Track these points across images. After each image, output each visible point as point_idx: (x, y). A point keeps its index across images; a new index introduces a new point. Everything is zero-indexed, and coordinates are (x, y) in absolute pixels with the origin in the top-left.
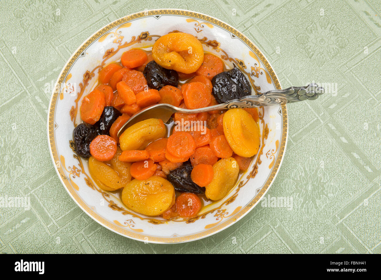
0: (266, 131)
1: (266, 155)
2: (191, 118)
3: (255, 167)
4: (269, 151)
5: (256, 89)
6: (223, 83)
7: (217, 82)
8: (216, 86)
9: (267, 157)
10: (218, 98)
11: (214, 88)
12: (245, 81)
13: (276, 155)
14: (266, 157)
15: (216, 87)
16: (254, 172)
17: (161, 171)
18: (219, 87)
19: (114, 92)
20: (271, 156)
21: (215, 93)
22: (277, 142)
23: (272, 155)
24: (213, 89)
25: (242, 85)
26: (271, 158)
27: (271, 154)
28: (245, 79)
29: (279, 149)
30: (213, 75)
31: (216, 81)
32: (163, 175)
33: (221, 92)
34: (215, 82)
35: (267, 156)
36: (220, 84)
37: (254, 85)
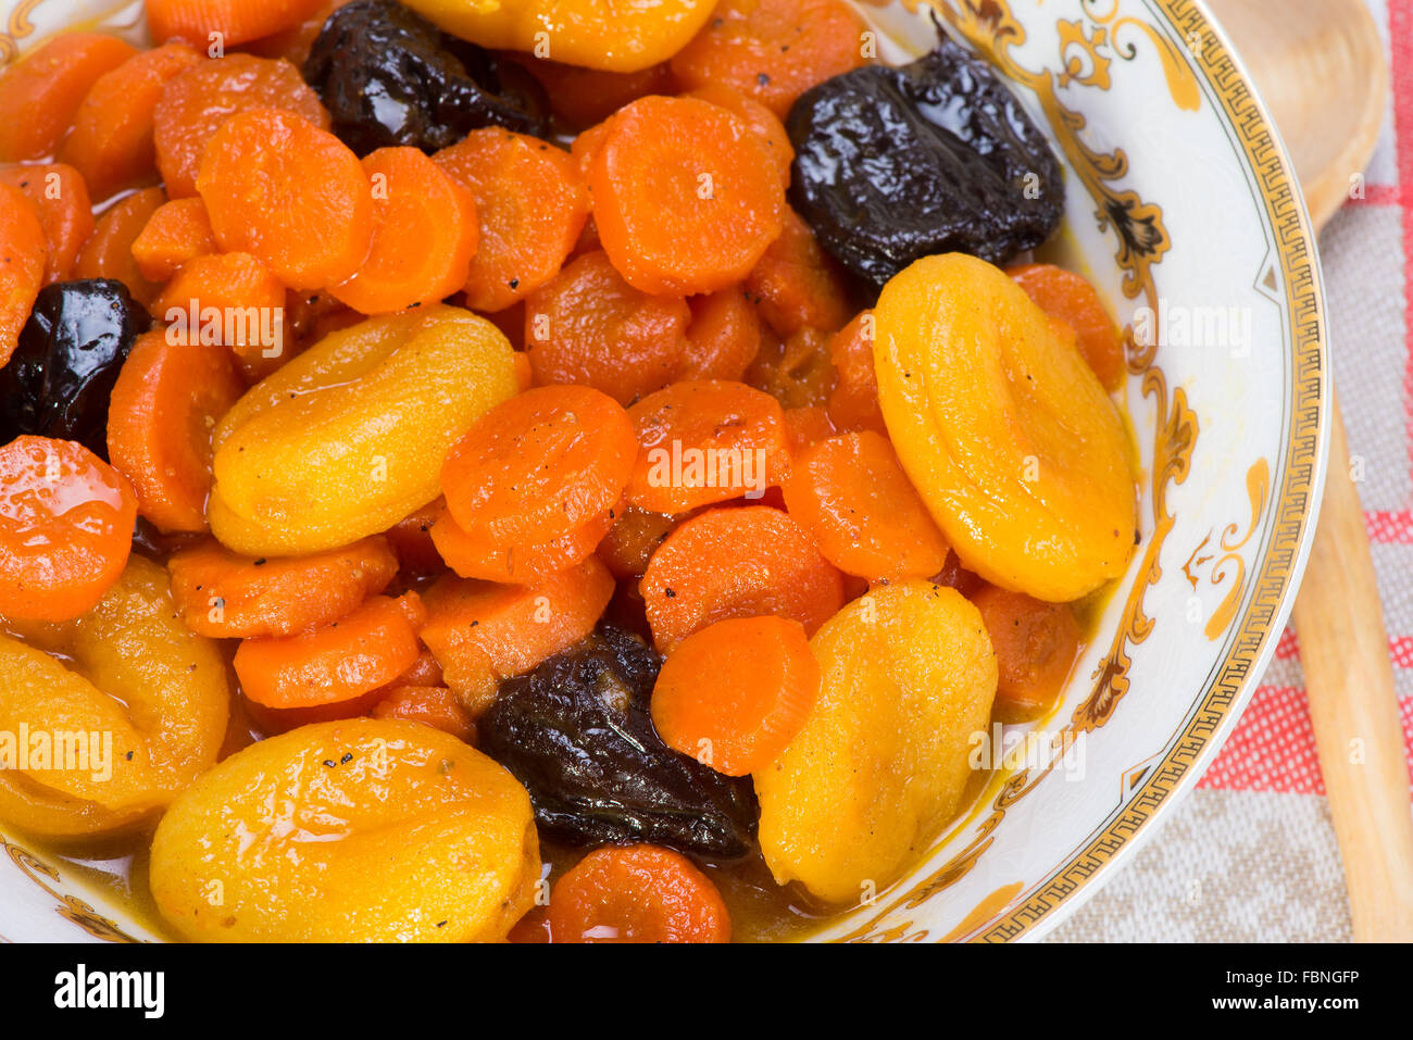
0: (1178, 435)
1: (1184, 574)
2: (651, 336)
3: (1113, 669)
4: (1206, 541)
5: (1095, 174)
6: (863, 129)
7: (827, 123)
8: (818, 148)
9: (1194, 580)
10: (832, 226)
11: (806, 162)
12: (1018, 128)
13: (1251, 552)
14: (1189, 582)
15: (816, 161)
16: (1106, 694)
17: (438, 690)
18: (834, 154)
19: (97, 209)
20: (1218, 564)
21: (811, 196)
22: (1257, 475)
23: (1223, 560)
24: (795, 170)
25: (997, 148)
26: (1222, 576)
27: (1222, 554)
28: (1020, 112)
29: (1271, 512)
30: (795, 89)
31: (818, 118)
32: (451, 713)
33: (853, 189)
34: (810, 127)
35: (1189, 577)
36: (846, 133)
37: (1083, 149)
